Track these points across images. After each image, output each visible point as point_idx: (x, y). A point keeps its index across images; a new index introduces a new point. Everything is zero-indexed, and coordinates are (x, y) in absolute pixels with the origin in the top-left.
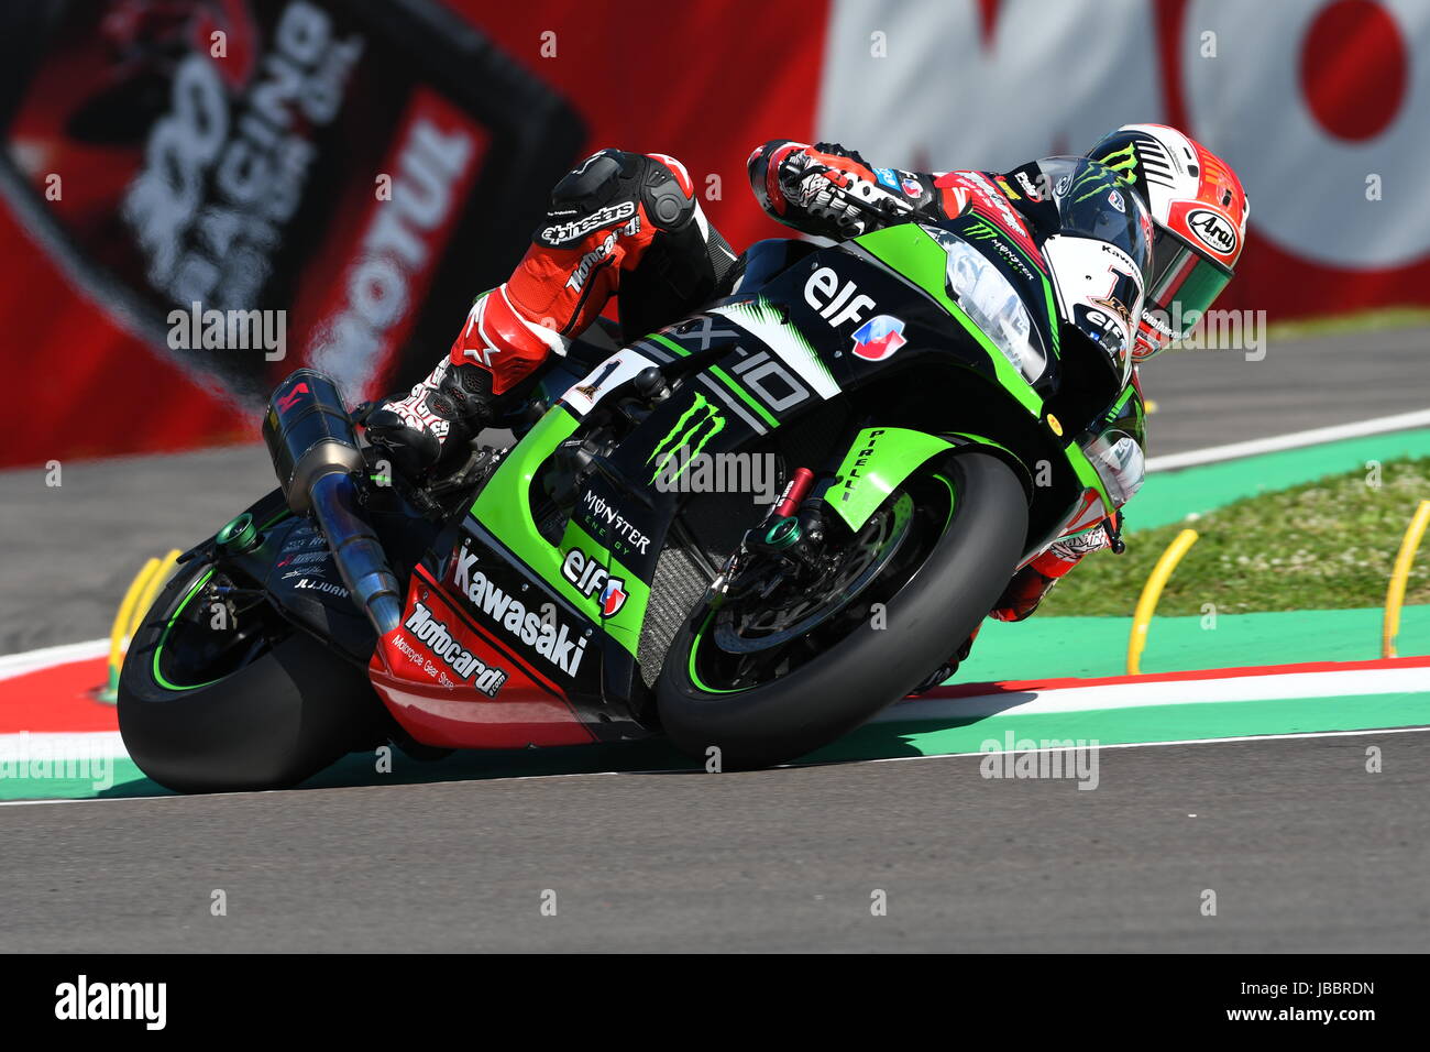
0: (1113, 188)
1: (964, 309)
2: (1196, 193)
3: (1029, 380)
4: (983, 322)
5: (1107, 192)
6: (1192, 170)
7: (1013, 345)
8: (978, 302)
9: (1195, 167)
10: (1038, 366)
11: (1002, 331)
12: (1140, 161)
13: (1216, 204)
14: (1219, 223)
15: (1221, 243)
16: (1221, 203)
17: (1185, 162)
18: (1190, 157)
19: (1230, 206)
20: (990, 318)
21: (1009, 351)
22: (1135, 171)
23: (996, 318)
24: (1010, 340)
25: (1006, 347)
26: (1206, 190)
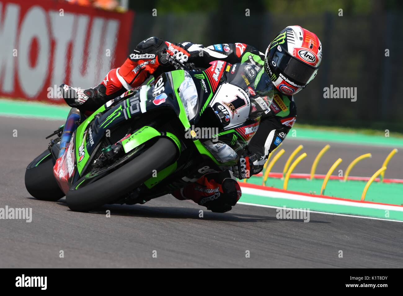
0: (279, 44)
1: (180, 95)
2: (301, 45)
3: (189, 119)
4: (183, 100)
5: (277, 46)
6: (301, 38)
7: (188, 109)
8: (184, 94)
9: (302, 38)
10: (193, 115)
11: (187, 104)
12: (287, 36)
13: (308, 48)
14: (308, 54)
15: (310, 59)
16: (309, 48)
17: (299, 36)
18: (301, 35)
19: (312, 49)
20: (185, 100)
21: (187, 110)
22: (285, 40)
23: (187, 100)
24: (188, 107)
25: (186, 109)
26: (305, 44)
